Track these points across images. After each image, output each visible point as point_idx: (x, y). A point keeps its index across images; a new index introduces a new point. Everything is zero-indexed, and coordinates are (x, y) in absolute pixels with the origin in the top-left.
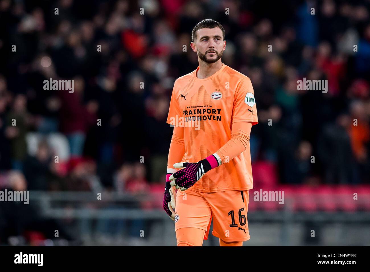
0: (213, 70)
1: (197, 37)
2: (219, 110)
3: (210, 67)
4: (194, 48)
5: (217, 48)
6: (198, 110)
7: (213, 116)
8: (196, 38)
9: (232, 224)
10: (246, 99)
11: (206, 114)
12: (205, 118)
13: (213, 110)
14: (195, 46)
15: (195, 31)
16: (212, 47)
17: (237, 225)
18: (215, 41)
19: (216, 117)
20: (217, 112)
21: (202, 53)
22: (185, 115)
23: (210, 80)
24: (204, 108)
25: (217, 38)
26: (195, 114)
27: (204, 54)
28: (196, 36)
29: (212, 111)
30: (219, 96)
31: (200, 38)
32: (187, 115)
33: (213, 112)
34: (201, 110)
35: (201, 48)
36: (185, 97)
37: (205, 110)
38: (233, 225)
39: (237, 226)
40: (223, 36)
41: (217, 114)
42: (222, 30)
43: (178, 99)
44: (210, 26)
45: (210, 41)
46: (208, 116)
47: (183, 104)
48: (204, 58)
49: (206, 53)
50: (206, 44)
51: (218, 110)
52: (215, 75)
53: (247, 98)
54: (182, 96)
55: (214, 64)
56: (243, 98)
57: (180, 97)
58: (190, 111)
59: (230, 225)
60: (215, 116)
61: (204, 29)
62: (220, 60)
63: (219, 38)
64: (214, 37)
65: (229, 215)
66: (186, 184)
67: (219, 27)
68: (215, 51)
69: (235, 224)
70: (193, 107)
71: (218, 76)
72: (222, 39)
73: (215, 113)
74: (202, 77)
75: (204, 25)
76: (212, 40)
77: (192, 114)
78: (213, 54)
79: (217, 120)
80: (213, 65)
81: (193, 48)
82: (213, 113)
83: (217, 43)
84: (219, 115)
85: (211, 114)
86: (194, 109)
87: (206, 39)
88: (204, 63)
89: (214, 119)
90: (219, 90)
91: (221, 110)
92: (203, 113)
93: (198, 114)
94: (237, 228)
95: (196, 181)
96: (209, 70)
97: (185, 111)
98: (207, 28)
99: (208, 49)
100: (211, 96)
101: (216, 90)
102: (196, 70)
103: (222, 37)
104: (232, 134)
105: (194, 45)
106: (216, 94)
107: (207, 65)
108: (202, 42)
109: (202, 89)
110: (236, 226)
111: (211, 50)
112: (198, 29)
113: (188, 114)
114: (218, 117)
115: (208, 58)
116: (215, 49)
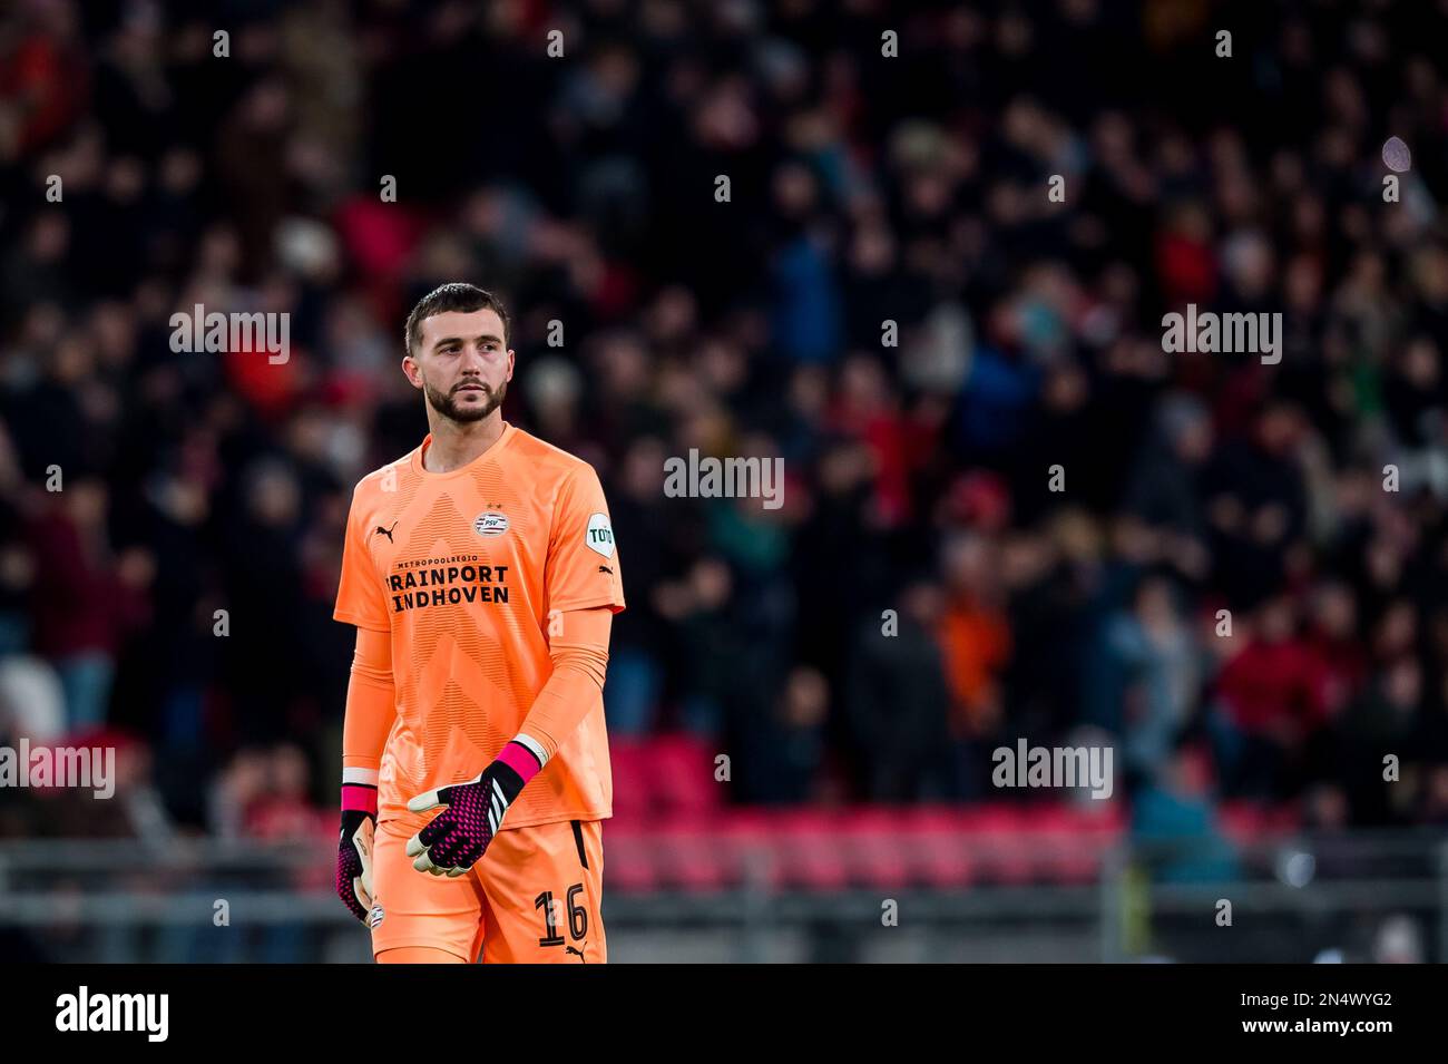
0: (474, 443)
1: (425, 339)
2: (501, 570)
3: (467, 433)
4: (414, 375)
5: (487, 375)
6: (434, 572)
7: (483, 589)
8: (421, 344)
9: (546, 937)
10: (590, 535)
11: (459, 583)
12: (455, 596)
13: (481, 568)
14: (416, 369)
15: (417, 322)
16: (471, 373)
17: (563, 938)
18: (483, 354)
19: (492, 592)
20: (495, 575)
21: (440, 390)
22: (394, 589)
23: (468, 474)
24: (451, 565)
25: (486, 343)
26: (424, 584)
27: (447, 393)
28: (419, 338)
29: (478, 574)
30: (500, 524)
31: (433, 345)
32: (401, 588)
33: (482, 575)
34: (442, 571)
35: (437, 374)
36: (389, 534)
37: (455, 570)
38: (549, 939)
39: (563, 943)
40: (506, 336)
41: (495, 582)
42: (503, 316)
43: (368, 541)
44: (465, 305)
45: (465, 351)
46: (465, 590)
47: (386, 555)
48: (446, 407)
49: (454, 389)
50: (450, 362)
51: (496, 568)
52: (484, 458)
53: (593, 531)
54: (381, 530)
55: (478, 424)
56: (580, 532)
57: (376, 536)
58: (409, 575)
59: (541, 940)
60: (488, 589)
61: (445, 314)
62: (498, 411)
63: (492, 343)
64: (478, 339)
65: (537, 907)
66: (464, 855)
67: (493, 307)
68: (481, 383)
69: (558, 936)
70: (418, 564)
71: (493, 462)
72: (503, 346)
73: (489, 580)
74: (442, 467)
75: (445, 302)
76: (471, 348)
77: (415, 585)
78: (476, 392)
79: (496, 601)
80: (476, 429)
81: (409, 376)
82: (482, 580)
83: (487, 360)
84: (501, 586)
85: (476, 583)
86: (422, 568)
87: (454, 346)
88: (447, 422)
89: (484, 599)
90: (499, 507)
91: (506, 569)
92: (451, 581)
93: (434, 583)
94: (563, 948)
95: (490, 838)
96: (463, 445)
97: (392, 578)
98: (455, 310)
99: (461, 378)
100: (473, 524)
101: (490, 506)
102: (420, 448)
103: (502, 339)
104: (553, 652)
105: (413, 367)
106: (488, 518)
107: (458, 426)
108: (442, 355)
109: (444, 504)
110: (561, 941)
111: (469, 379)
112: (424, 316)
113: (403, 585)
114: (497, 591)
115: (461, 404)
116: (482, 378)
